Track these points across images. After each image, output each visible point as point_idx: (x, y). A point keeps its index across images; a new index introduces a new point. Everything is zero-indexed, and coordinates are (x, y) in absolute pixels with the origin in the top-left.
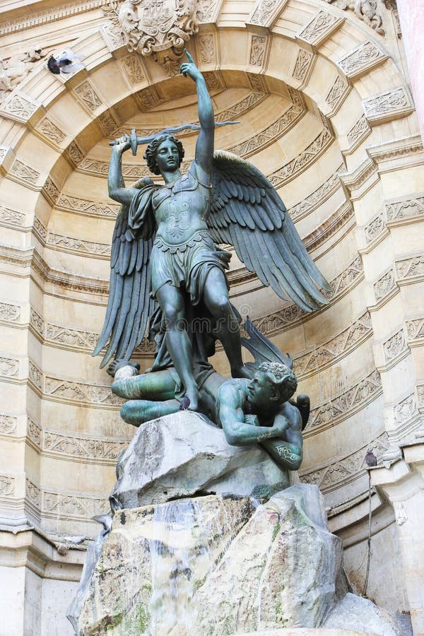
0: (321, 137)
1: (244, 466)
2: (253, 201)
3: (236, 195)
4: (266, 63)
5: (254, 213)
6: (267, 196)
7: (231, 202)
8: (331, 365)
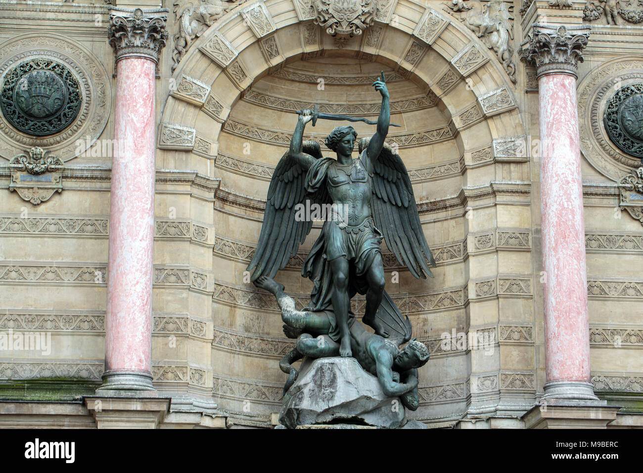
1: (385, 406)
2: (390, 180)
3: (378, 172)
4: (417, 64)
5: (388, 188)
6: (401, 179)
8: (419, 314)
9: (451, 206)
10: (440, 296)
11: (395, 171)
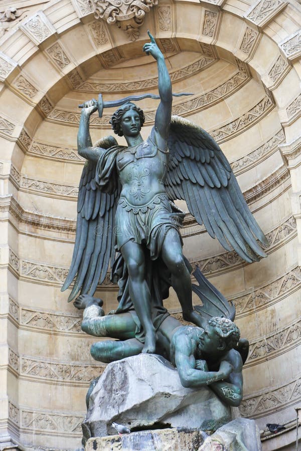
0: (263, 103)
1: (194, 403)
2: (203, 161)
3: (188, 155)
4: (216, 34)
5: (204, 171)
6: (216, 158)
7: (184, 161)
8: (266, 307)
10: (283, 279)
11: (207, 150)
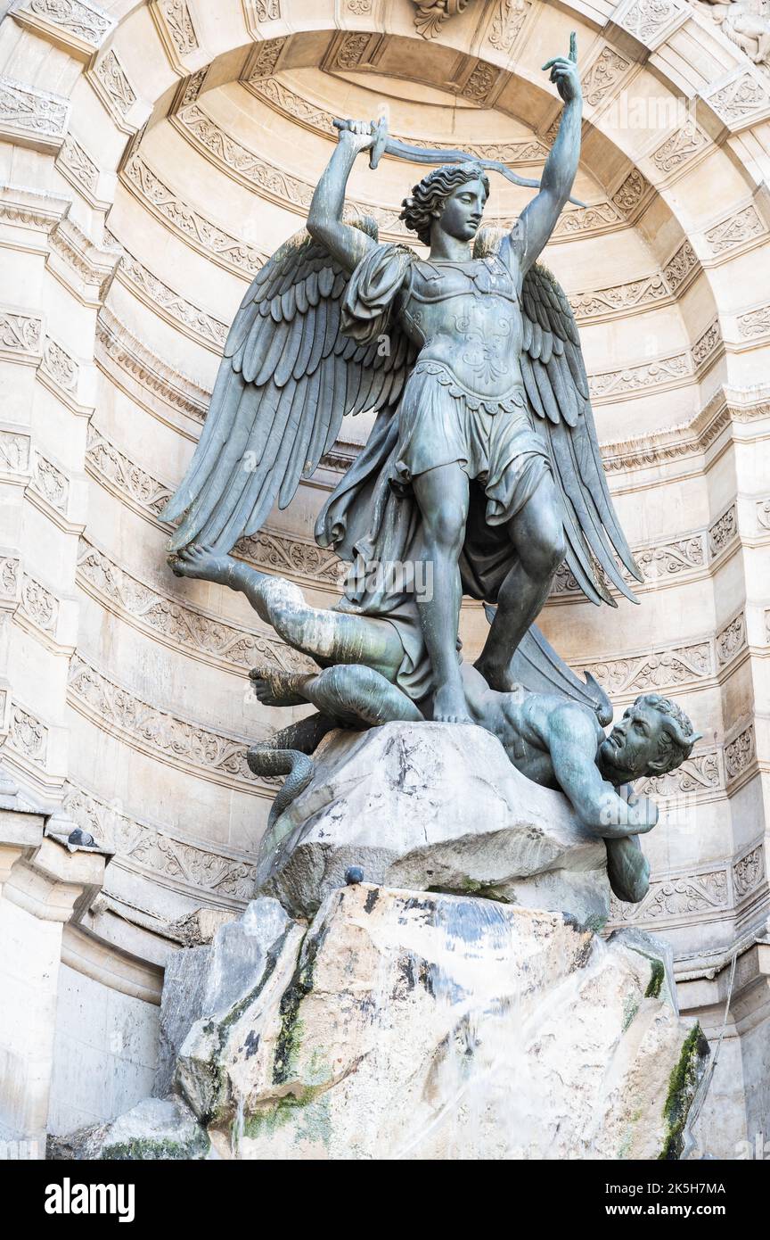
1: (572, 868)
2: (536, 355)
6: (564, 358)
9: (668, 453)
10: (643, 662)
11: (550, 335)
